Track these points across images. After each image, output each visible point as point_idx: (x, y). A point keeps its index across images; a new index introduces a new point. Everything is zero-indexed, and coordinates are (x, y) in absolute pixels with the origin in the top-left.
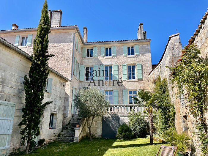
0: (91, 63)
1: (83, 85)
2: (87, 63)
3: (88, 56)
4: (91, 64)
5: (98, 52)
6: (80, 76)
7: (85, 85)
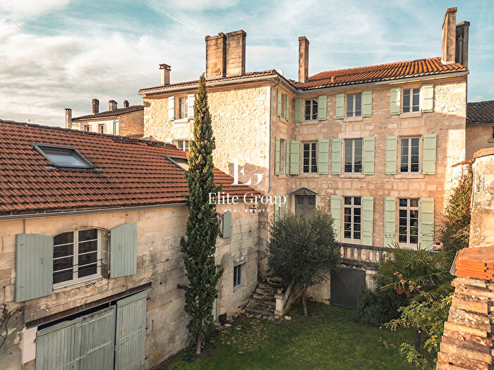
0: (314, 134)
1: (298, 183)
2: (305, 135)
3: (308, 118)
4: (313, 138)
5: (329, 109)
6: (292, 165)
7: (302, 183)
